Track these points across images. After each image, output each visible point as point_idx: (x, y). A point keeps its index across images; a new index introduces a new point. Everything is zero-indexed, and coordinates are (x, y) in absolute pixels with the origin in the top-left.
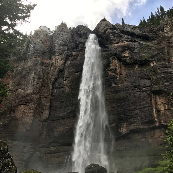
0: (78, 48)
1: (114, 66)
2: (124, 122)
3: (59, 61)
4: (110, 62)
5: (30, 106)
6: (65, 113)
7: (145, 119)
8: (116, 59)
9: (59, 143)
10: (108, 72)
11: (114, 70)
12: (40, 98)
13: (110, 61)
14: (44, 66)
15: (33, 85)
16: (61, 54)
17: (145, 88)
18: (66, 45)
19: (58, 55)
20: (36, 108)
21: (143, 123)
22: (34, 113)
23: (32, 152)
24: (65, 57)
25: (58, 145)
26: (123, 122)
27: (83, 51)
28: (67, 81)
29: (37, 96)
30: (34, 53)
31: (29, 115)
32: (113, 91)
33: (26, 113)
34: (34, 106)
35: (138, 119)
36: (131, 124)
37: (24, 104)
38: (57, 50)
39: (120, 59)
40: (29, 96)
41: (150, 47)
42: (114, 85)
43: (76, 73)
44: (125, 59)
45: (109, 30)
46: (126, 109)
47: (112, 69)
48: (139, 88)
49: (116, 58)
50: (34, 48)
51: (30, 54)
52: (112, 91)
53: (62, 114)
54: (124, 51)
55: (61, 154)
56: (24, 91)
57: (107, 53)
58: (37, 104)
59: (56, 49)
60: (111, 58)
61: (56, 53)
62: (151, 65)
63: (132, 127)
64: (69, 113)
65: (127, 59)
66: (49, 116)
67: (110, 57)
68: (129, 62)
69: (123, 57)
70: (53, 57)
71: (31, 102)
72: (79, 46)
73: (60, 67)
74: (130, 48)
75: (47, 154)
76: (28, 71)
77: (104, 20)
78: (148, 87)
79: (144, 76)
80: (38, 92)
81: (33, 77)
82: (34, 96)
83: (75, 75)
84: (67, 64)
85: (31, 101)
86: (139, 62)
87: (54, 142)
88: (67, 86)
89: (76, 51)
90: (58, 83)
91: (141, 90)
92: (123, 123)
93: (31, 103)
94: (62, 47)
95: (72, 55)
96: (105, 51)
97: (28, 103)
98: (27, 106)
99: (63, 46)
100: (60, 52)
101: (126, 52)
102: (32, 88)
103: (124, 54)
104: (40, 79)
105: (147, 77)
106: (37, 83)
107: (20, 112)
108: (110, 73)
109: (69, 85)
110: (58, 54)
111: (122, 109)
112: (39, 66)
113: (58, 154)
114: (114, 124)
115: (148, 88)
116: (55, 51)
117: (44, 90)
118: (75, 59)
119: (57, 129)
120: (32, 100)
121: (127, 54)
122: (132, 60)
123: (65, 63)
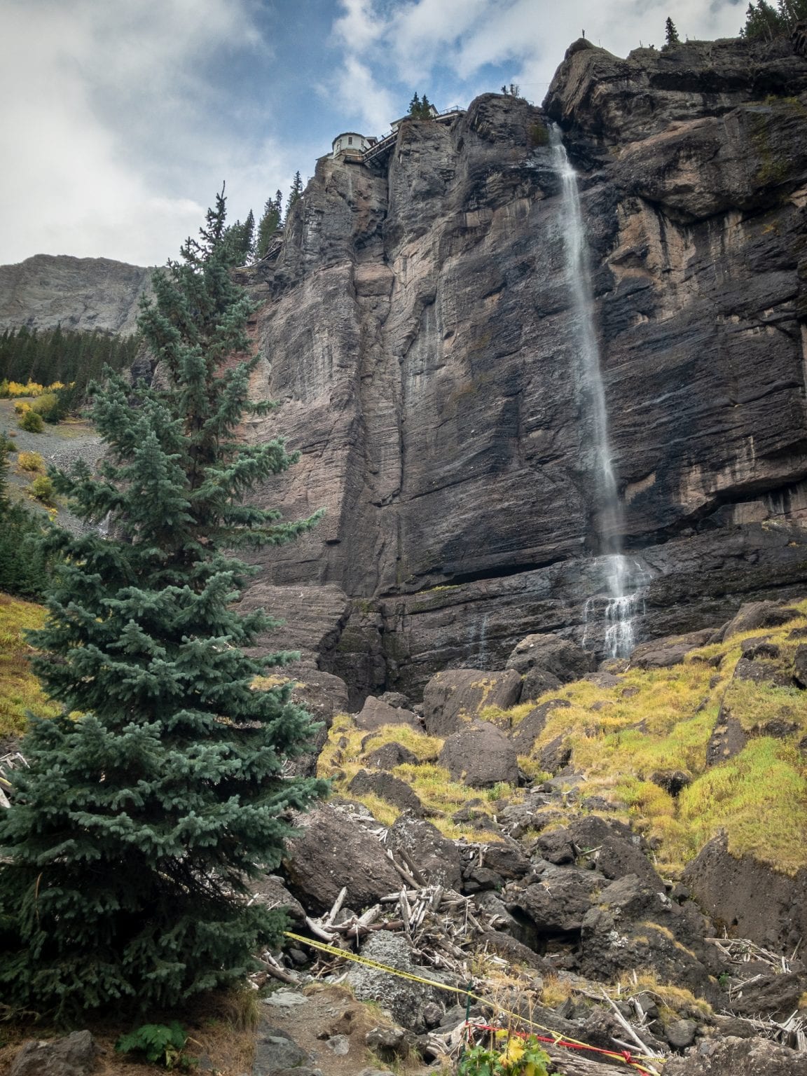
0: (482, 196)
1: (635, 239)
2: (690, 465)
3: (417, 262)
4: (615, 228)
5: (326, 454)
6: (457, 464)
7: (777, 438)
8: (641, 206)
9: (446, 575)
10: (612, 267)
11: (638, 257)
12: (360, 421)
13: (617, 223)
14: (366, 296)
15: (331, 376)
16: (422, 235)
17: (771, 311)
18: (438, 193)
19: (410, 241)
20: (350, 460)
21: (772, 457)
22: (344, 479)
23: (339, 614)
24: (438, 244)
25: (444, 579)
26: (685, 463)
27: (504, 203)
28: (453, 338)
29: (349, 416)
30: (322, 249)
31: (327, 487)
32: (639, 346)
33: (318, 481)
34: (340, 452)
35: (747, 443)
36: (718, 467)
37: (307, 450)
38: (404, 222)
39: (656, 205)
40: (321, 421)
41: (790, 120)
42: (642, 320)
43: (485, 297)
44: (681, 201)
45: (603, 88)
46: (696, 410)
47: (629, 255)
48: (746, 314)
49: (639, 201)
50: (320, 230)
51: (308, 257)
52: (633, 348)
53: (448, 467)
54: (671, 168)
55: (456, 611)
56: (303, 402)
57: (600, 188)
58: (350, 444)
59: (401, 215)
60: (620, 210)
61: (403, 232)
62: (797, 202)
63: (724, 481)
64: (470, 461)
65: (689, 196)
66: (402, 482)
67: (615, 204)
68: (700, 209)
69: (670, 193)
70: (394, 252)
71: (328, 441)
72: (485, 186)
73: (424, 285)
74: (696, 148)
75: (408, 618)
76: (305, 325)
77: (581, 46)
78: (785, 301)
79: (766, 259)
80: (348, 401)
81: (325, 345)
82: (335, 415)
83: (482, 306)
84: (446, 267)
85: (326, 437)
86: (741, 199)
87: (430, 572)
88: (457, 359)
89: (478, 209)
90: (422, 352)
91: (756, 323)
92: (687, 470)
93: (330, 446)
94: (421, 205)
95: (464, 230)
96: (595, 181)
97: (318, 446)
98: (317, 456)
99: (424, 199)
100: (416, 227)
101: (681, 166)
102: (327, 388)
103: (675, 177)
104: (351, 347)
105: (780, 261)
106: (342, 367)
107: (296, 483)
108: (620, 273)
109: (464, 352)
110: (411, 235)
111: (676, 415)
112: (344, 300)
113: (447, 611)
114: (651, 480)
115: (785, 305)
116: (398, 227)
117: (372, 390)
118: (478, 241)
119: (434, 524)
120: (329, 433)
121: (689, 175)
122: (708, 199)
123: (439, 266)
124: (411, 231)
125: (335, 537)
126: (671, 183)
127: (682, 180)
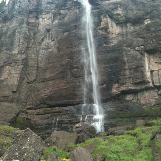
0: (66, 6)
1: (105, 24)
2: (115, 83)
3: (46, 20)
4: (101, 21)
5: (16, 66)
6: (53, 75)
7: (137, 79)
8: (108, 17)
9: (47, 105)
10: (99, 31)
11: (106, 29)
12: (26, 59)
13: (101, 20)
14: (31, 26)
15: (19, 45)
16: (49, 13)
17: (138, 48)
18: (54, 3)
19: (45, 14)
20: (22, 69)
21: (136, 84)
22: (20, 74)
23: (17, 112)
24: (53, 16)
25: (46, 106)
26: (114, 82)
27: (71, 10)
28: (54, 41)
29: (23, 56)
30: (20, 11)
31: (14, 76)
32: (104, 51)
33: (12, 74)
34: (20, 66)
35: (130, 79)
36: (122, 85)
37: (10, 64)
38: (44, 9)
39: (111, 17)
40: (15, 57)
42: (105, 45)
43: (64, 32)
44: (117, 17)
46: (118, 69)
47: (103, 28)
48: (132, 47)
49: (107, 15)
50: (20, 7)
51: (15, 13)
52: (103, 52)
53: (50, 75)
54: (116, 9)
55: (49, 115)
56: (9, 51)
57: (97, 10)
58: (23, 65)
59: (43, 7)
60: (102, 16)
61: (43, 11)
62: (145, 23)
63: (123, 88)
64: (57, 74)
65: (119, 17)
66: (36, 78)
67: (101, 15)
68: (121, 20)
69: (115, 15)
70: (40, 16)
71: (16, 63)
72: (67, 4)
73: (48, 26)
74: (122, 5)
75: (35, 116)
76: (13, 31)
78: (141, 46)
79: (137, 35)
80: (24, 53)
81: (18, 36)
82: (19, 56)
83: (63, 34)
84: (54, 23)
85: (16, 62)
86: (132, 19)
87: (42, 104)
88: (55, 47)
89: (65, 9)
90: (45, 44)
91: (134, 50)
92: (114, 84)
93: (17, 64)
94: (49, 6)
95: (60, 14)
96: (96, 9)
97: (13, 64)
98: (12, 66)
99: (50, 4)
100: (47, 11)
101: (118, 9)
102: (17, 48)
103: (116, 11)
104: (26, 38)
105: (141, 36)
106: (23, 43)
107: (5, 73)
109: (57, 45)
110: (46, 13)
111: (113, 70)
112: (25, 25)
113: (46, 115)
114: (105, 85)
115: (141, 47)
116: (42, 10)
117: (30, 51)
118: (64, 18)
119: (45, 90)
120: (17, 61)
121: (120, 11)
122: (124, 18)
123: (53, 22)
124: (46, 12)
125: (15, 90)
126: (115, 12)
127: (118, 12)
